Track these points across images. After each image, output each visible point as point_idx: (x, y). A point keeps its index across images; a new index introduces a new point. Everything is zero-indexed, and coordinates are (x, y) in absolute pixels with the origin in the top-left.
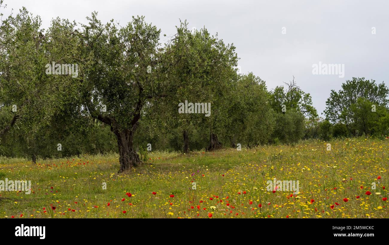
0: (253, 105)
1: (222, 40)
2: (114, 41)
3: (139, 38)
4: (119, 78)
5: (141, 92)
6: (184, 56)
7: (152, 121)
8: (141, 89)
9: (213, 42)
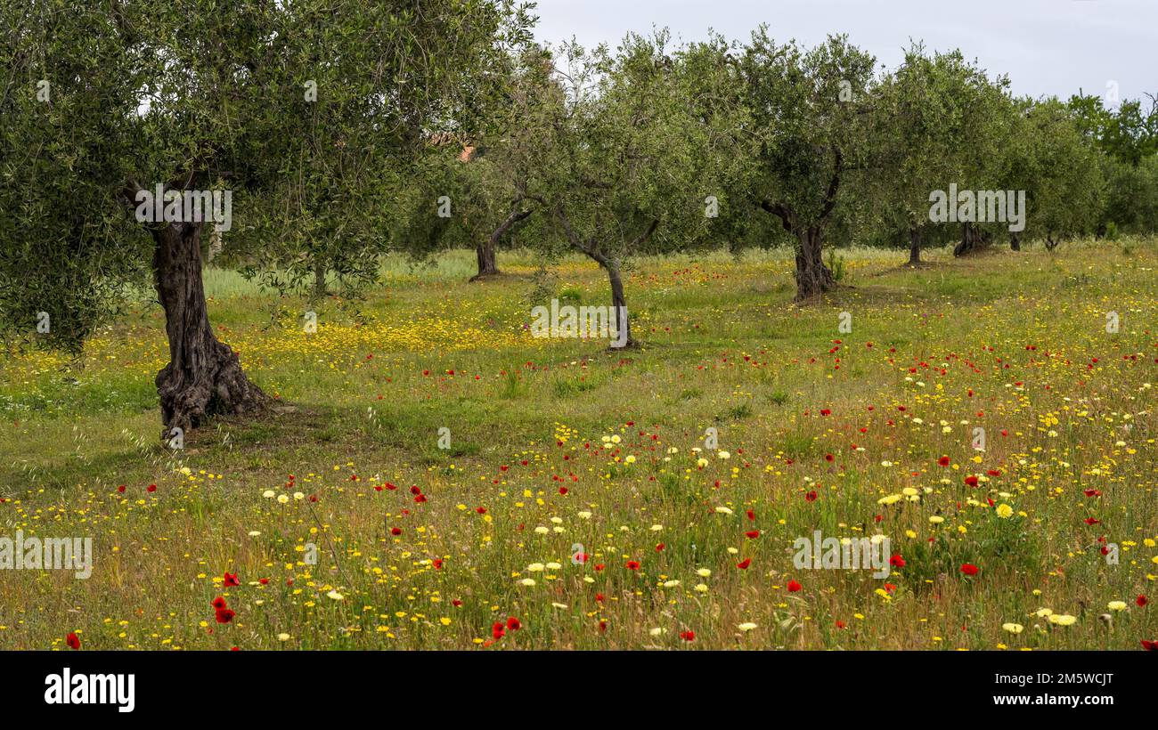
0: (1053, 164)
1: (985, 70)
2: (795, 77)
3: (838, 70)
4: (800, 140)
5: (838, 163)
6: (915, 103)
7: (856, 213)
8: (839, 158)
9: (969, 73)
